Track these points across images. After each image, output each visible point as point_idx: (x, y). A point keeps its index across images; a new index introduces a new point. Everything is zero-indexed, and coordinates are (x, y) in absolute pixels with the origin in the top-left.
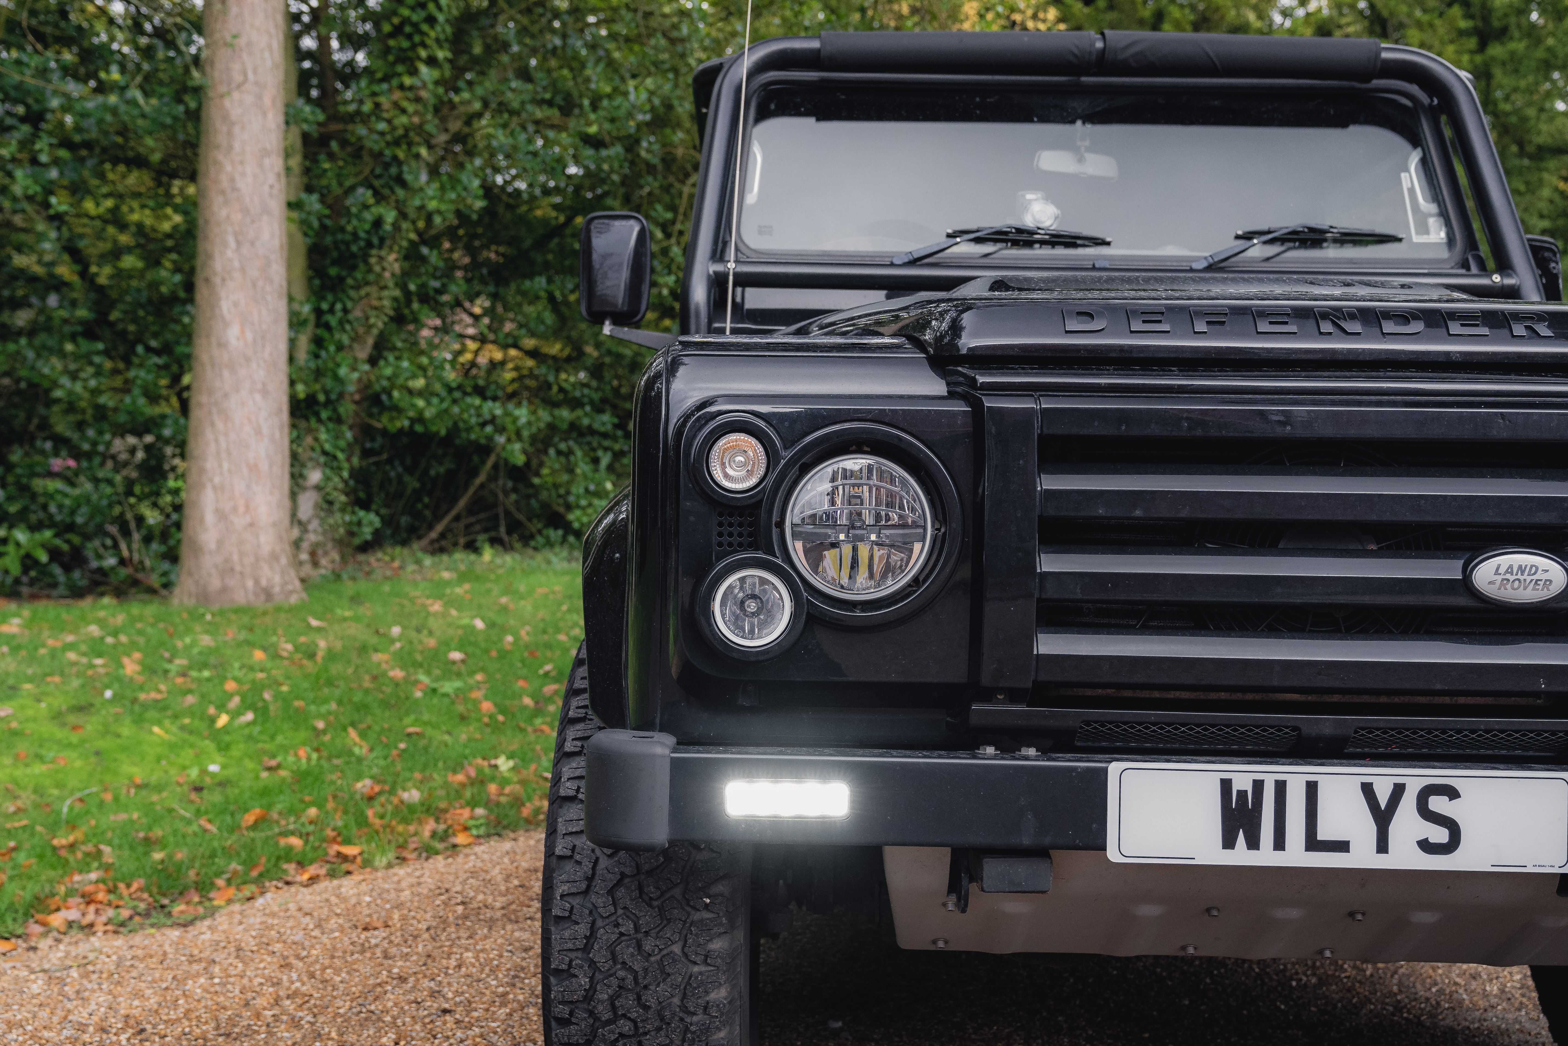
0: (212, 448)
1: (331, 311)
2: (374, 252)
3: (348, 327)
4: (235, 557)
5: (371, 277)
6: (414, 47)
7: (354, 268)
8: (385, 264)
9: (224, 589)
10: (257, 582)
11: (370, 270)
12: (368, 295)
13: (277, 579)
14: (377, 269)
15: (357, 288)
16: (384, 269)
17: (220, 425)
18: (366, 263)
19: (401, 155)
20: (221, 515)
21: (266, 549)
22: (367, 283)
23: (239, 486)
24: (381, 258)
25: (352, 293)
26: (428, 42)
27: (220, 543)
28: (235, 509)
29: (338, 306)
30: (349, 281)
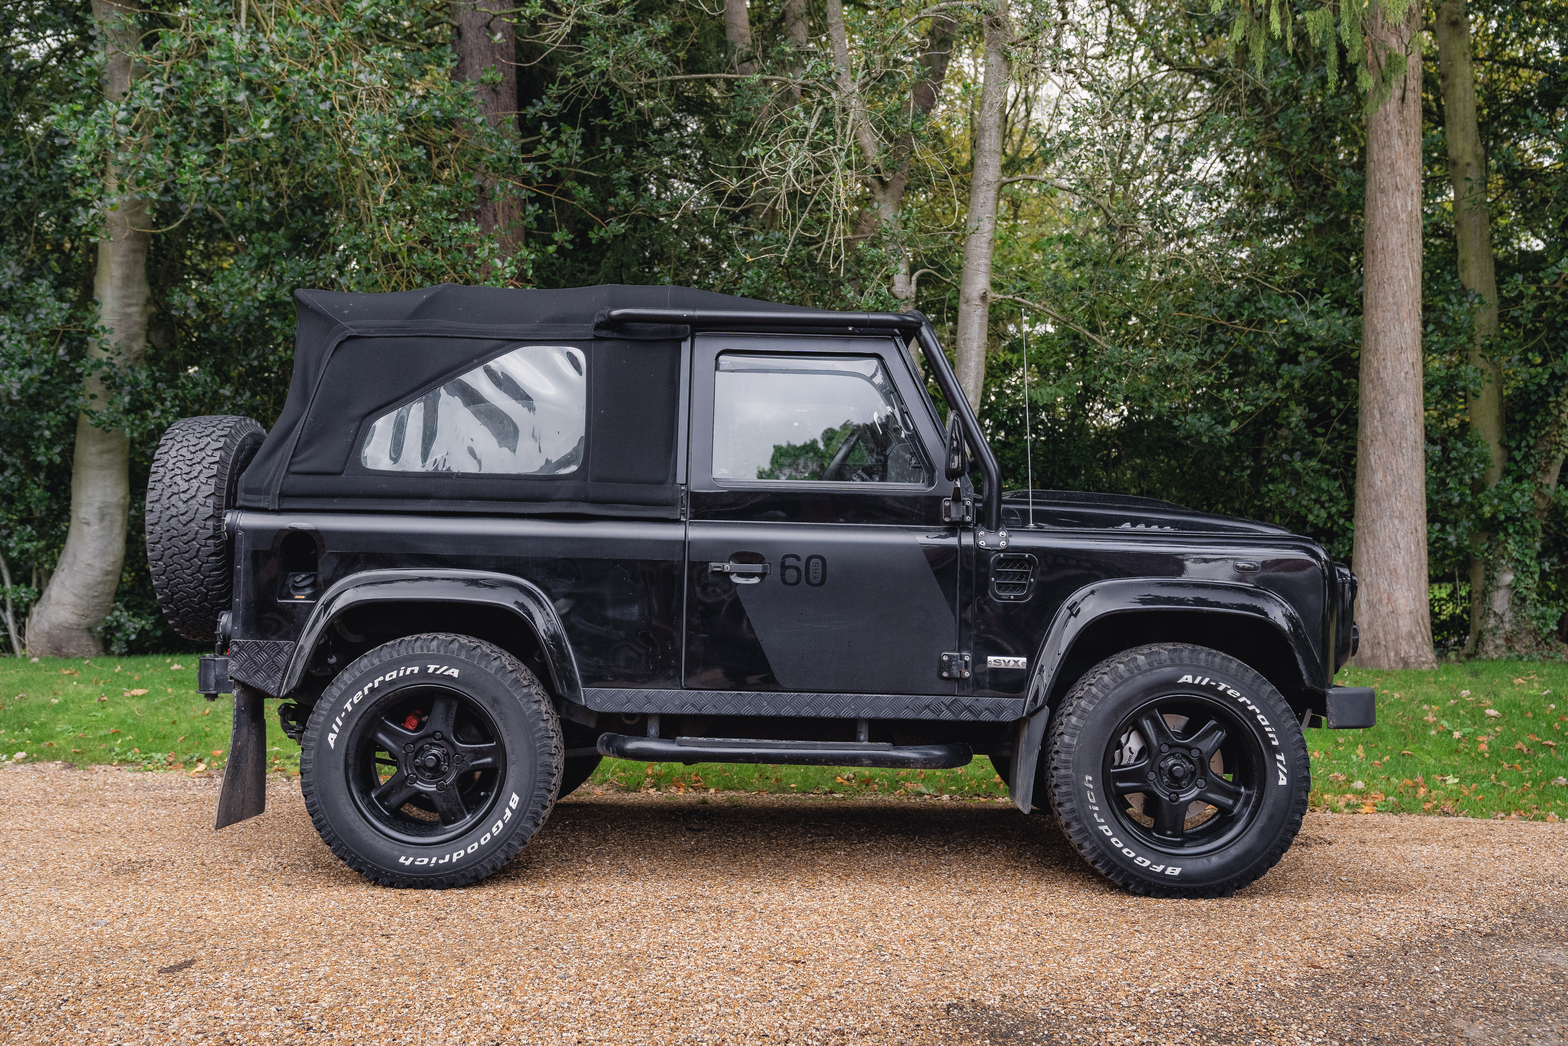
0: (1365, 557)
1: (1518, 448)
2: (1550, 400)
3: (1532, 460)
4: (1381, 635)
5: (1550, 420)
7: (1536, 413)
9: (1374, 657)
10: (1397, 653)
12: (1548, 433)
13: (1413, 652)
14: (1556, 412)
15: (1539, 428)
17: (1370, 542)
18: (1546, 409)
20: (1371, 605)
21: (1404, 630)
22: (1547, 424)
23: (1384, 586)
25: (1533, 432)
27: (1370, 624)
28: (1380, 600)
29: (1524, 444)
30: (1532, 423)
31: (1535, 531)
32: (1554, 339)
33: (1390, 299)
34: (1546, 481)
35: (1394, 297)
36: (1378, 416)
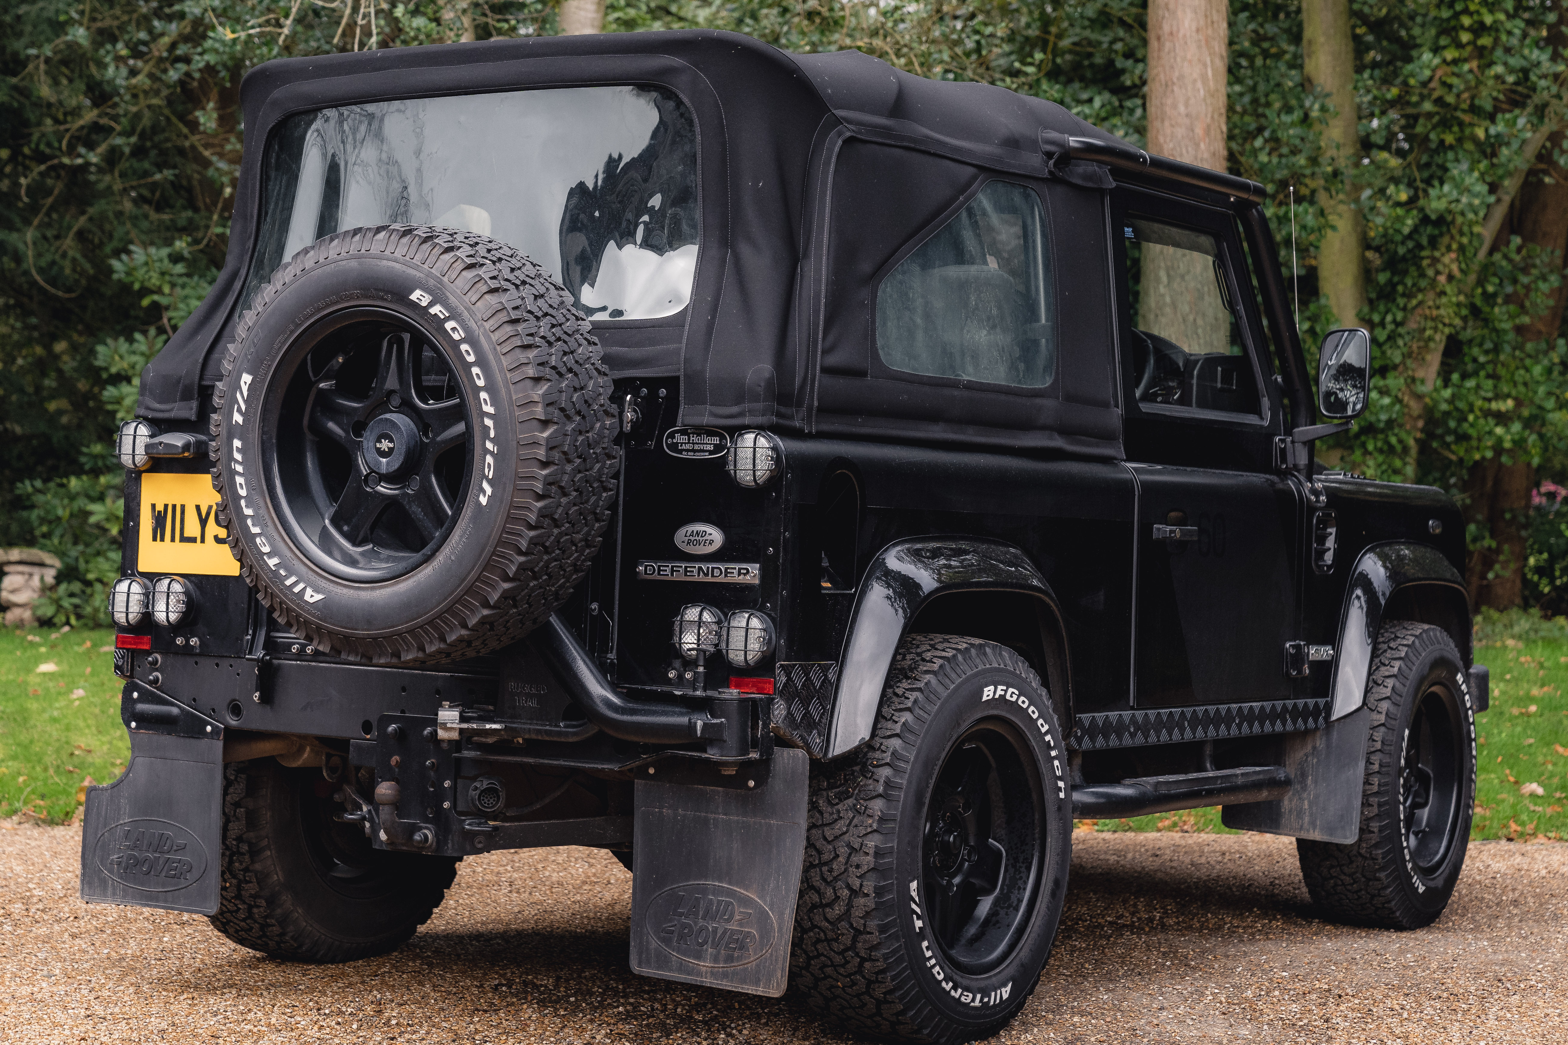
1: (1382, 324)
2: (1424, 253)
3: (1400, 342)
5: (1423, 283)
6: (1457, 15)
7: (1405, 273)
8: (1440, 267)
11: (1423, 275)
12: (1420, 303)
14: (1430, 272)
15: (1409, 296)
16: (1438, 273)
18: (1419, 267)
19: (1449, 139)
22: (1420, 290)
24: (1435, 261)
25: (1401, 301)
26: (1472, 8)
29: (1389, 318)
30: (1400, 288)
31: (1406, 450)
32: (1428, 165)
33: (1182, 109)
34: (1420, 374)
35: (1187, 105)
36: (1164, 279)
